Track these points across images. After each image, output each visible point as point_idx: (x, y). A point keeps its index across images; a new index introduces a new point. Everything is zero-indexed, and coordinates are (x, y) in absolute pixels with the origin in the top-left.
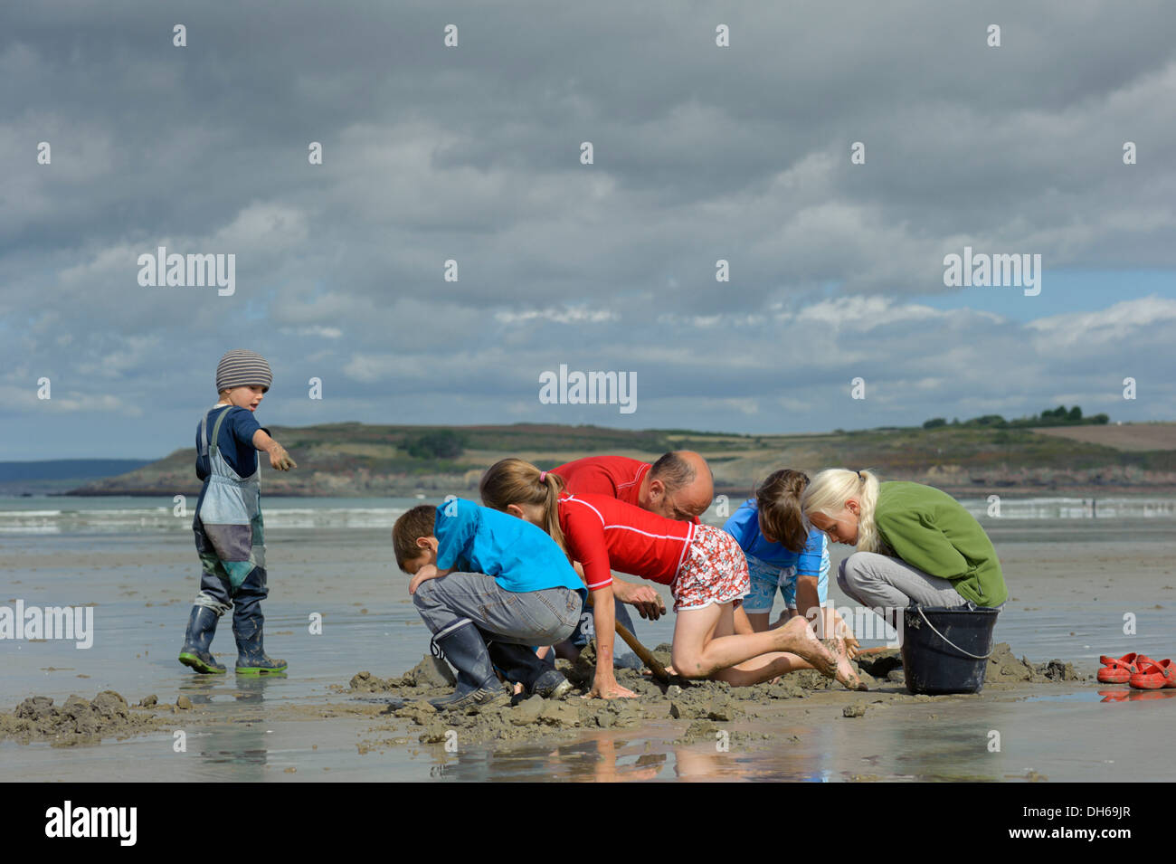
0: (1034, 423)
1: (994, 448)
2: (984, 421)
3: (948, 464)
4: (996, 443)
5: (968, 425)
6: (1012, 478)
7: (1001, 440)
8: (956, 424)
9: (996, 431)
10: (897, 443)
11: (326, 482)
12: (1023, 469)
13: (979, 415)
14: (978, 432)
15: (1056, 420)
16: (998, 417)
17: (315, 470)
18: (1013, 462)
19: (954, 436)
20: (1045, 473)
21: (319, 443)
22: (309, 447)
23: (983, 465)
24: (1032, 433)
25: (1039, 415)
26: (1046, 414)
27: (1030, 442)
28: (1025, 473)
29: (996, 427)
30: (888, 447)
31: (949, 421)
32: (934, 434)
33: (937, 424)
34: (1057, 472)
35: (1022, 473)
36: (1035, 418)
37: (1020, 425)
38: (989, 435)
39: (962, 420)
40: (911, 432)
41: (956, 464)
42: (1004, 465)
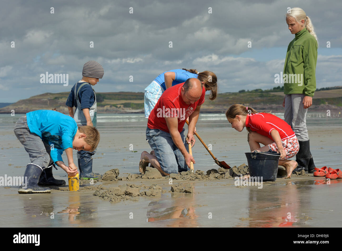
0: (271, 91)
1: (259, 98)
2: (257, 91)
3: (246, 103)
4: (260, 97)
5: (252, 92)
6: (264, 107)
7: (262, 96)
8: (248, 91)
9: (260, 94)
10: (231, 97)
11: (64, 109)
12: (268, 105)
13: (255, 89)
14: (254, 94)
15: (277, 90)
16: (260, 89)
17: (60, 106)
18: (265, 103)
19: (248, 95)
20: (274, 106)
21: (61, 98)
22: (59, 99)
23: (256, 103)
24: (270, 94)
25: (272, 89)
26: (275, 88)
27: (270, 97)
28: (268, 106)
29: (260, 92)
30: (228, 98)
31: (246, 90)
32: (242, 95)
33: (242, 92)
34: (277, 105)
35: (267, 106)
36: (271, 90)
37: (267, 92)
38: (258, 95)
39: (250, 90)
40: (235, 94)
41: (248, 103)
42: (262, 103)
